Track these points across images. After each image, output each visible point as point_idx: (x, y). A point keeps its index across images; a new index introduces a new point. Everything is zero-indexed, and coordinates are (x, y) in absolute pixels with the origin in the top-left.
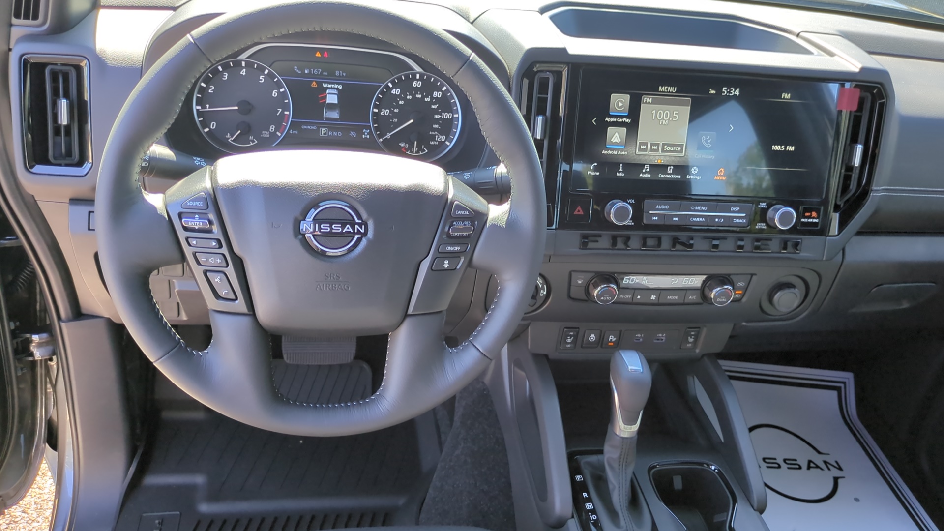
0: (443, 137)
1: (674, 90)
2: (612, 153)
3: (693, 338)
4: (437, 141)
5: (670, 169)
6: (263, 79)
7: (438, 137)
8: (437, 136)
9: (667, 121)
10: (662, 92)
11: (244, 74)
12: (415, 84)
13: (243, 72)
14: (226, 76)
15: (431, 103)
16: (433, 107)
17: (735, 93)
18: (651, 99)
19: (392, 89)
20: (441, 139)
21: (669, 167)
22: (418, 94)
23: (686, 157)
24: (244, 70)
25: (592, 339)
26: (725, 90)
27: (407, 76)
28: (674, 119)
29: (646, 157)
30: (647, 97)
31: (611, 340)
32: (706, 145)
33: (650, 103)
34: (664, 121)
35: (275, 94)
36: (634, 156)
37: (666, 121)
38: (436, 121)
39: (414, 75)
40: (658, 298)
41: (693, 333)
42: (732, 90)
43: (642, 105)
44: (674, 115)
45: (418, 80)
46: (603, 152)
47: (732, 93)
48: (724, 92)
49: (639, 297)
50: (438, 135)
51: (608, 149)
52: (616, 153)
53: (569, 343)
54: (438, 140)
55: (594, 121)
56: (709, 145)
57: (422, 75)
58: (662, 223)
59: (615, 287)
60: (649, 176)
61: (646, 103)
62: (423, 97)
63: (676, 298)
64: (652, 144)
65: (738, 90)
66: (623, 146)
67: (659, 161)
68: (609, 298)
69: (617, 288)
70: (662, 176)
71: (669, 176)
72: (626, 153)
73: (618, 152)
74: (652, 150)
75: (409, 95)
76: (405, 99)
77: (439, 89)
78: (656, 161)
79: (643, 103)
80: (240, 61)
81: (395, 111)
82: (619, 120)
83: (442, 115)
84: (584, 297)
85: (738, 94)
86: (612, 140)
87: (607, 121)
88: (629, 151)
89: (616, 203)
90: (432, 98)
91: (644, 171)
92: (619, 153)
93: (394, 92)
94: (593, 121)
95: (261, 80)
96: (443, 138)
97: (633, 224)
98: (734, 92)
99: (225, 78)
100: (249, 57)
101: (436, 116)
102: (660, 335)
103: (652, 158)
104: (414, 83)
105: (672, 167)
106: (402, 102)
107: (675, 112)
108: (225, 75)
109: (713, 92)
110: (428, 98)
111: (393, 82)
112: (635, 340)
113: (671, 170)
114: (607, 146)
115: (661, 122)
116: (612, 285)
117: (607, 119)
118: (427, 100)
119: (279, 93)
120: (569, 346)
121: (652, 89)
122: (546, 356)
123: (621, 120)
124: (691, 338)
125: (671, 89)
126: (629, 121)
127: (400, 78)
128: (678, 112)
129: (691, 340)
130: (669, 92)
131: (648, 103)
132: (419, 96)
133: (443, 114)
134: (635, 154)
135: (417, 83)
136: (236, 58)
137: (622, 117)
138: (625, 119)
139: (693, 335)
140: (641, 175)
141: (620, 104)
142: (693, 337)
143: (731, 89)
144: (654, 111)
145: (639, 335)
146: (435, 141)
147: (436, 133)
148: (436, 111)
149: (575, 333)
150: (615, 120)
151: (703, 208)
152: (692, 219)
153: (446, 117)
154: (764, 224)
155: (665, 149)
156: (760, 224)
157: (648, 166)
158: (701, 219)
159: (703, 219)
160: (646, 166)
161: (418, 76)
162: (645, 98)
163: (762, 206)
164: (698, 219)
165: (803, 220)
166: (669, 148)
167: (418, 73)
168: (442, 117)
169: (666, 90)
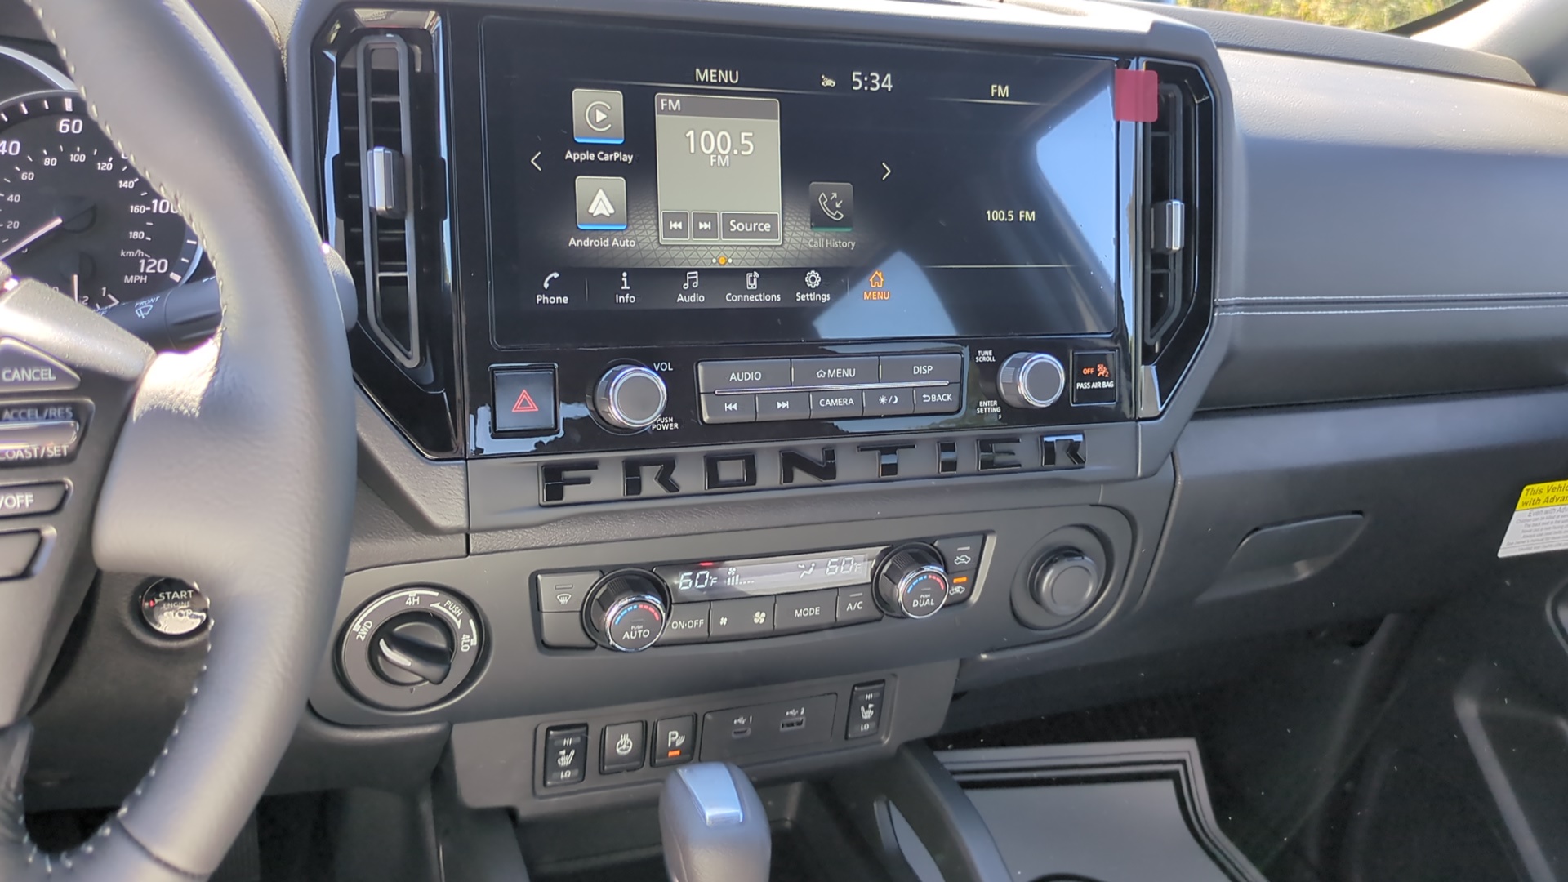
0: (163, 264)
1: (734, 78)
2: (597, 243)
3: (872, 709)
4: (145, 274)
5: (752, 279)
7: (147, 264)
8: (143, 261)
9: (727, 157)
10: (705, 83)
12: (63, 126)
15: (117, 175)
16: (124, 185)
17: (883, 86)
18: (678, 102)
20: (155, 268)
21: (749, 275)
22: (75, 152)
23: (786, 246)
25: (624, 747)
26: (857, 76)
27: (33, 104)
28: (743, 153)
29: (687, 252)
30: (668, 98)
31: (674, 743)
32: (832, 215)
33: (676, 113)
34: (719, 157)
36: (654, 250)
37: (723, 156)
38: (138, 222)
39: (57, 101)
40: (771, 617)
41: (869, 697)
42: (875, 78)
43: (657, 116)
44: (743, 142)
45: (71, 116)
46: (572, 242)
47: (875, 85)
48: (857, 84)
49: (724, 621)
50: (146, 259)
51: (584, 234)
52: (605, 243)
53: (565, 769)
54: (148, 271)
55: (535, 161)
56: (838, 216)
57: (80, 102)
58: (749, 417)
59: (657, 601)
60: (702, 299)
61: (667, 111)
62: (92, 161)
63: (817, 611)
64: (699, 218)
65: (889, 76)
66: (623, 225)
67: (722, 261)
68: (646, 634)
69: (664, 603)
70: (733, 299)
71: (752, 298)
72: (633, 244)
73: (611, 242)
74: (700, 233)
75: (50, 155)
76: (37, 167)
78: (714, 261)
79: (661, 112)
81: (10, 198)
82: (602, 156)
83: (151, 206)
84: (581, 639)
85: (890, 87)
86: (591, 211)
87: (569, 159)
88: (639, 239)
89: (620, 371)
90: (118, 162)
91: (686, 286)
92: (615, 242)
94: (532, 161)
96: (160, 265)
97: (676, 426)
98: (881, 81)
101: (136, 209)
102: (793, 713)
103: (702, 252)
104: (61, 124)
105: (756, 274)
106: (30, 176)
107: (743, 135)
109: (829, 83)
110: (107, 162)
112: (734, 736)
113: (755, 281)
114: (580, 227)
115: (712, 161)
116: (648, 598)
117: (569, 155)
118: (106, 166)
120: (568, 774)
121: (680, 77)
122: (511, 813)
123: (607, 157)
124: (867, 708)
125: (725, 76)
126: (628, 158)
127: (13, 111)
128: (751, 134)
129: (867, 714)
130: (723, 83)
131: (672, 112)
132: (79, 158)
133: (155, 202)
134: (656, 246)
135: (70, 124)
137: (609, 148)
138: (616, 155)
139: (870, 701)
140: (680, 298)
141: (600, 116)
142: (871, 706)
143: (872, 74)
144: (691, 133)
145: (742, 721)
146: (140, 274)
147: (140, 252)
148: (133, 197)
149: (578, 739)
150: (592, 156)
151: (847, 373)
152: (824, 403)
153: (164, 208)
154: (995, 403)
155: (733, 228)
156: (985, 404)
157: (695, 275)
158: (845, 401)
159: (851, 401)
160: (690, 275)
161: (68, 105)
162: (662, 100)
163: (984, 359)
164: (837, 402)
165: (1080, 386)
166: (741, 227)
167: (69, 95)
168: (155, 211)
169: (714, 78)
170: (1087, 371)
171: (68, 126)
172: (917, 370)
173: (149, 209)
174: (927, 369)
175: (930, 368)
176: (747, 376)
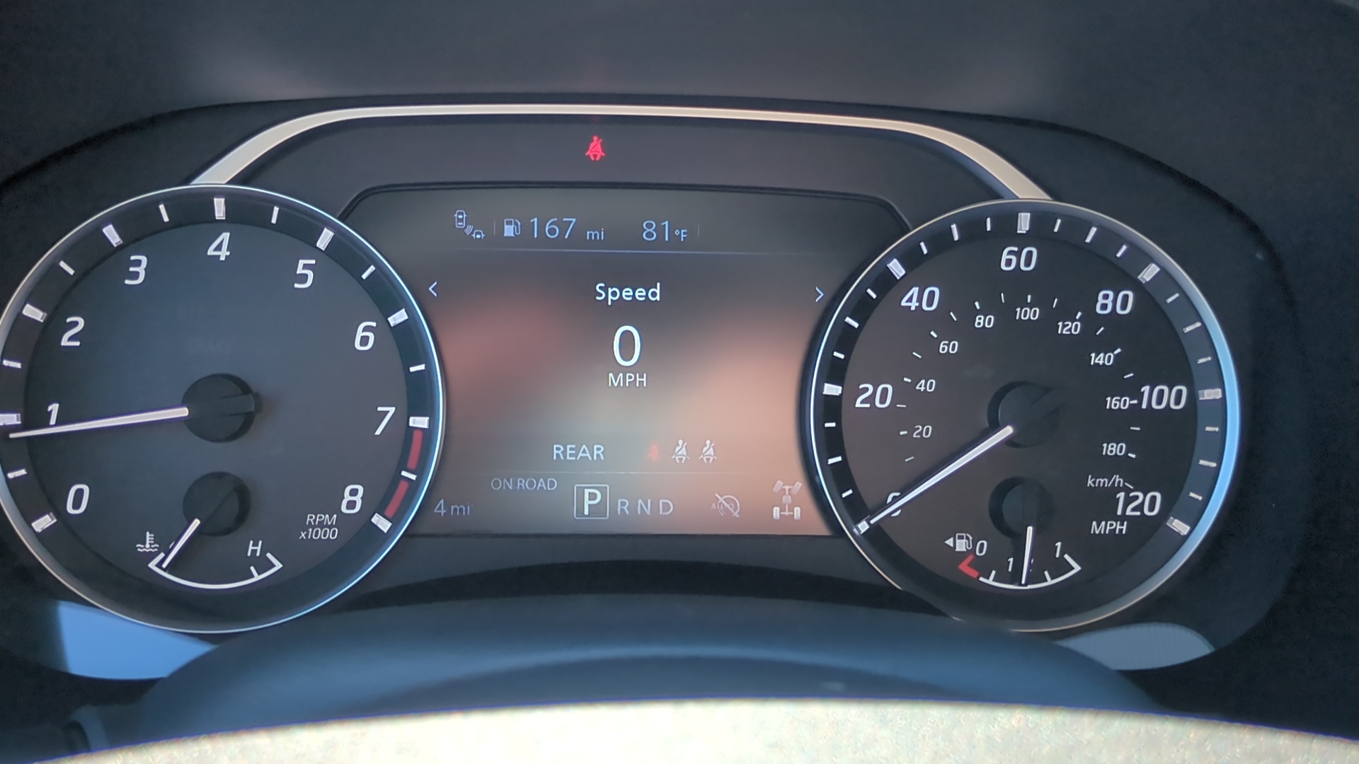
0: (1153, 499)
4: (1123, 518)
6: (310, 274)
7: (1128, 501)
8: (1121, 495)
11: (224, 254)
12: (1008, 260)
13: (221, 247)
14: (141, 266)
15: (1088, 342)
16: (1099, 359)
19: (906, 284)
20: (1140, 508)
22: (1024, 304)
24: (225, 236)
27: (972, 227)
35: (364, 337)
38: (1117, 426)
39: (1007, 219)
45: (1022, 241)
50: (1128, 491)
54: (1129, 512)
57: (1042, 218)
62: (1050, 319)
75: (985, 311)
77: (1123, 277)
80: (207, 196)
81: (921, 386)
83: (1140, 396)
90: (1091, 320)
93: (911, 299)
95: (304, 278)
96: (1149, 502)
99: (136, 275)
100: (246, 177)
101: (1114, 403)
104: (1006, 255)
106: (949, 347)
108: (138, 263)
110: (1073, 320)
111: (910, 258)
118: (1071, 328)
119: (384, 330)
127: (940, 239)
132: (1030, 314)
133: (1146, 389)
135: (1019, 255)
136: (188, 180)
146: (1116, 519)
147: (1117, 479)
148: (1112, 381)
153: (1159, 402)
161: (1024, 223)
167: (1026, 206)
168: (1144, 406)
171: (1014, 258)
173: (1135, 402)
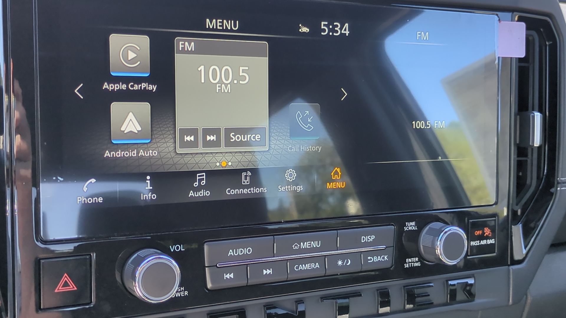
1: (235, 27)
2: (127, 154)
5: (246, 176)
9: (229, 85)
10: (213, 30)
17: (343, 32)
18: (193, 43)
21: (244, 174)
23: (271, 151)
26: (324, 25)
28: (241, 82)
29: (198, 158)
30: (185, 41)
32: (305, 127)
33: (191, 52)
34: (223, 85)
36: (172, 158)
37: (226, 85)
42: (337, 26)
43: (177, 56)
44: (241, 74)
46: (107, 154)
47: (337, 32)
48: (324, 31)
51: (118, 147)
52: (134, 154)
55: (77, 91)
56: (310, 128)
58: (243, 282)
60: (207, 193)
61: (184, 51)
64: (207, 132)
65: (347, 25)
66: (148, 139)
67: (224, 164)
70: (232, 192)
71: (245, 191)
72: (155, 153)
73: (138, 153)
74: (207, 144)
78: (218, 164)
79: (180, 52)
82: (132, 86)
85: (347, 33)
86: (122, 129)
87: (106, 89)
88: (160, 149)
89: (144, 259)
91: (196, 184)
92: (141, 153)
97: (186, 293)
98: (341, 29)
103: (208, 158)
105: (249, 173)
107: (241, 68)
109: (305, 30)
113: (248, 178)
114: (114, 142)
115: (218, 88)
117: (106, 86)
121: (194, 25)
123: (136, 87)
125: (228, 24)
126: (153, 88)
128: (247, 68)
130: (227, 30)
131: (188, 52)
134: (173, 154)
137: (138, 80)
138: (144, 85)
140: (191, 194)
141: (131, 55)
143: (335, 24)
144: (202, 68)
150: (124, 87)
151: (315, 244)
152: (297, 268)
154: (417, 259)
155: (233, 139)
156: (410, 260)
157: (203, 175)
158: (313, 265)
159: (317, 265)
160: (199, 176)
162: (181, 43)
163: (410, 228)
164: (307, 266)
165: (473, 243)
166: (238, 138)
169: (220, 26)
170: (478, 233)
172: (364, 239)
174: (370, 238)
175: (373, 237)
176: (242, 251)
